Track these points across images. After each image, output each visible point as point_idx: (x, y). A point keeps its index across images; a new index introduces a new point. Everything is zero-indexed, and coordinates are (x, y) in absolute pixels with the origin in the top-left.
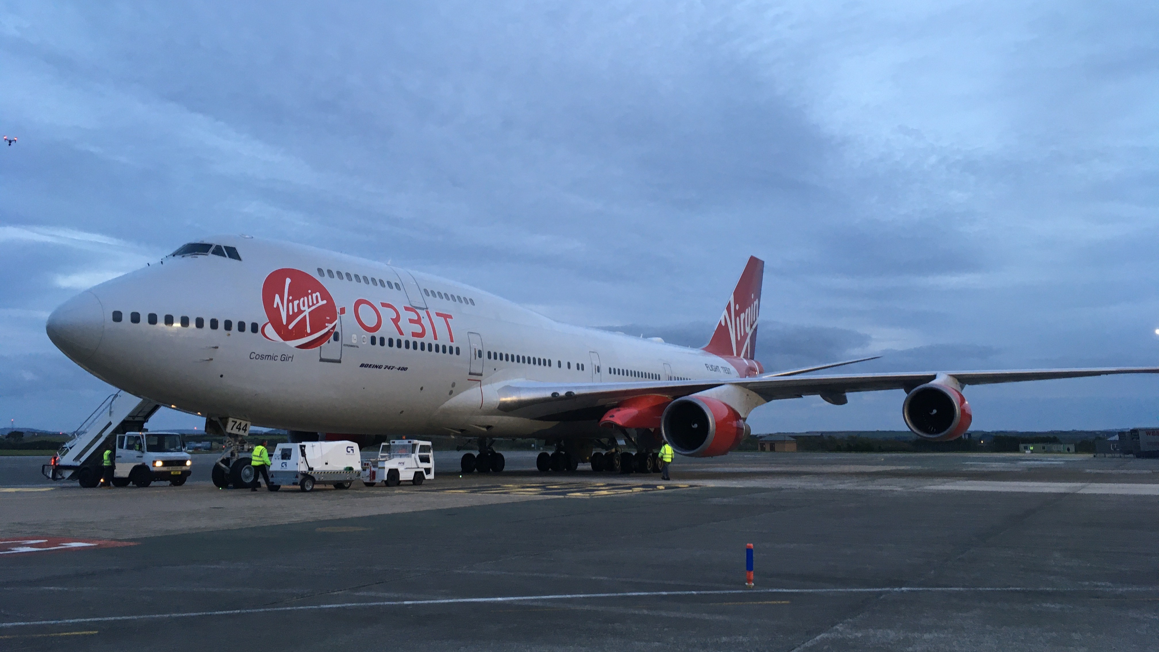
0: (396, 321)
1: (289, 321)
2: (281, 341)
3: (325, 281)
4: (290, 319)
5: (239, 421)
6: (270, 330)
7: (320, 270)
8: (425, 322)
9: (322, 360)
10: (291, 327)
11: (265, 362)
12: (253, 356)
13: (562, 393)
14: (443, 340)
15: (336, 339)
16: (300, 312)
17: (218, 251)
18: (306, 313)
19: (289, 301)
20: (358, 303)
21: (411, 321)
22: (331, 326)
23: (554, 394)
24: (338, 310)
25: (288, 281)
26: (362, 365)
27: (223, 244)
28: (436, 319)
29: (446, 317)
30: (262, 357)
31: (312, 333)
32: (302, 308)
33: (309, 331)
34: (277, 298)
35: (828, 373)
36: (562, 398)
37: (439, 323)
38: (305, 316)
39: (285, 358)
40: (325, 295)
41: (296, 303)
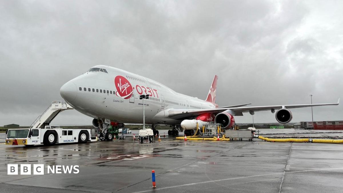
0: (146, 91)
1: (122, 91)
2: (120, 96)
3: (128, 79)
4: (122, 90)
5: (107, 120)
6: (118, 93)
7: (127, 76)
8: (152, 92)
9: (130, 102)
10: (122, 93)
11: (117, 103)
12: (114, 101)
13: (185, 112)
14: (156, 97)
15: (133, 96)
16: (124, 88)
17: (102, 70)
18: (126, 89)
19: (121, 85)
20: (137, 86)
21: (149, 92)
22: (131, 92)
23: (183, 112)
24: (133, 88)
25: (120, 79)
26: (139, 104)
27: (102, 68)
28: (154, 91)
29: (156, 91)
30: (116, 101)
31: (128, 94)
32: (125, 87)
33: (127, 94)
34: (118, 85)
35: (246, 107)
36: (185, 114)
37: (154, 92)
38: (125, 90)
39: (122, 102)
40: (129, 84)
41: (123, 86)
